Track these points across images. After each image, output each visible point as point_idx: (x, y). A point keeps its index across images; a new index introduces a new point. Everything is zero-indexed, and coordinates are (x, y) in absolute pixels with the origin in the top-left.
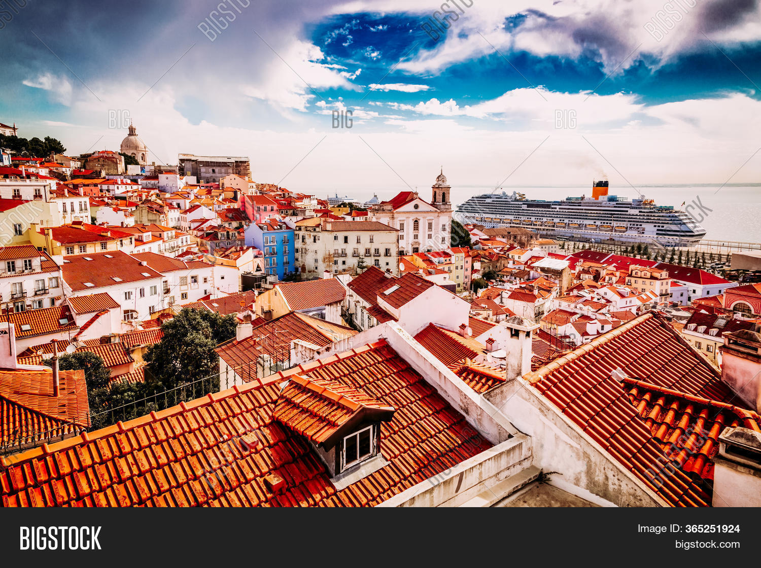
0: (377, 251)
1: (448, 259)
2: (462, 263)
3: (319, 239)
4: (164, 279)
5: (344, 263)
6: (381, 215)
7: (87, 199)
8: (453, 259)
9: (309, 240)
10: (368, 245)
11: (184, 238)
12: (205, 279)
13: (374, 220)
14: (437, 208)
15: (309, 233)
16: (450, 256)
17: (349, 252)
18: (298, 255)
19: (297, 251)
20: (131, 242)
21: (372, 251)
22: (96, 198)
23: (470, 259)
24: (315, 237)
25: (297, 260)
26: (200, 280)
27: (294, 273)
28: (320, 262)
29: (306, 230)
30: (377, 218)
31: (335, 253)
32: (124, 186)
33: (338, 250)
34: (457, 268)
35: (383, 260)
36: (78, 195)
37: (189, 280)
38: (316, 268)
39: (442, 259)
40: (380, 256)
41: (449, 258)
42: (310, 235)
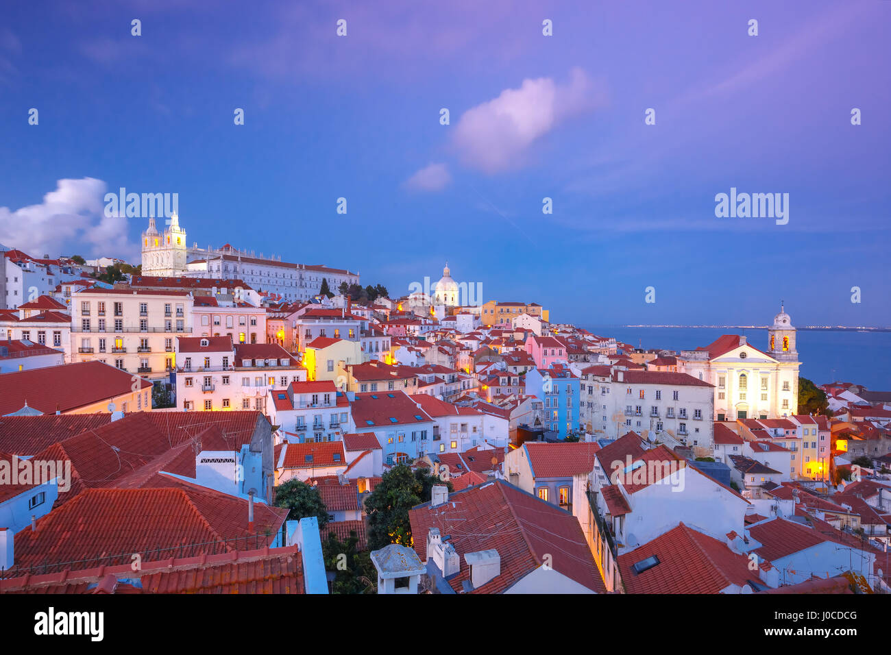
0: (683, 412)
1: (791, 431)
2: (816, 439)
3: (608, 392)
4: (435, 424)
5: (639, 424)
6: (693, 364)
7: (389, 339)
8: (799, 433)
9: (597, 392)
10: (671, 403)
11: (466, 381)
12: (475, 428)
13: (683, 371)
14: (774, 358)
15: (596, 383)
16: (795, 427)
17: (646, 410)
18: (584, 409)
19: (582, 404)
20: (415, 384)
21: (677, 412)
22: (400, 338)
23: (828, 435)
24: (603, 388)
25: (582, 415)
26: (470, 428)
27: (578, 431)
28: (609, 421)
29: (594, 380)
30: (686, 369)
31: (628, 411)
32: (427, 327)
33: (631, 407)
34: (806, 445)
35: (691, 425)
36: (381, 334)
37: (459, 427)
38: (605, 428)
39: (781, 431)
40: (686, 419)
41: (793, 430)
42: (598, 386)
